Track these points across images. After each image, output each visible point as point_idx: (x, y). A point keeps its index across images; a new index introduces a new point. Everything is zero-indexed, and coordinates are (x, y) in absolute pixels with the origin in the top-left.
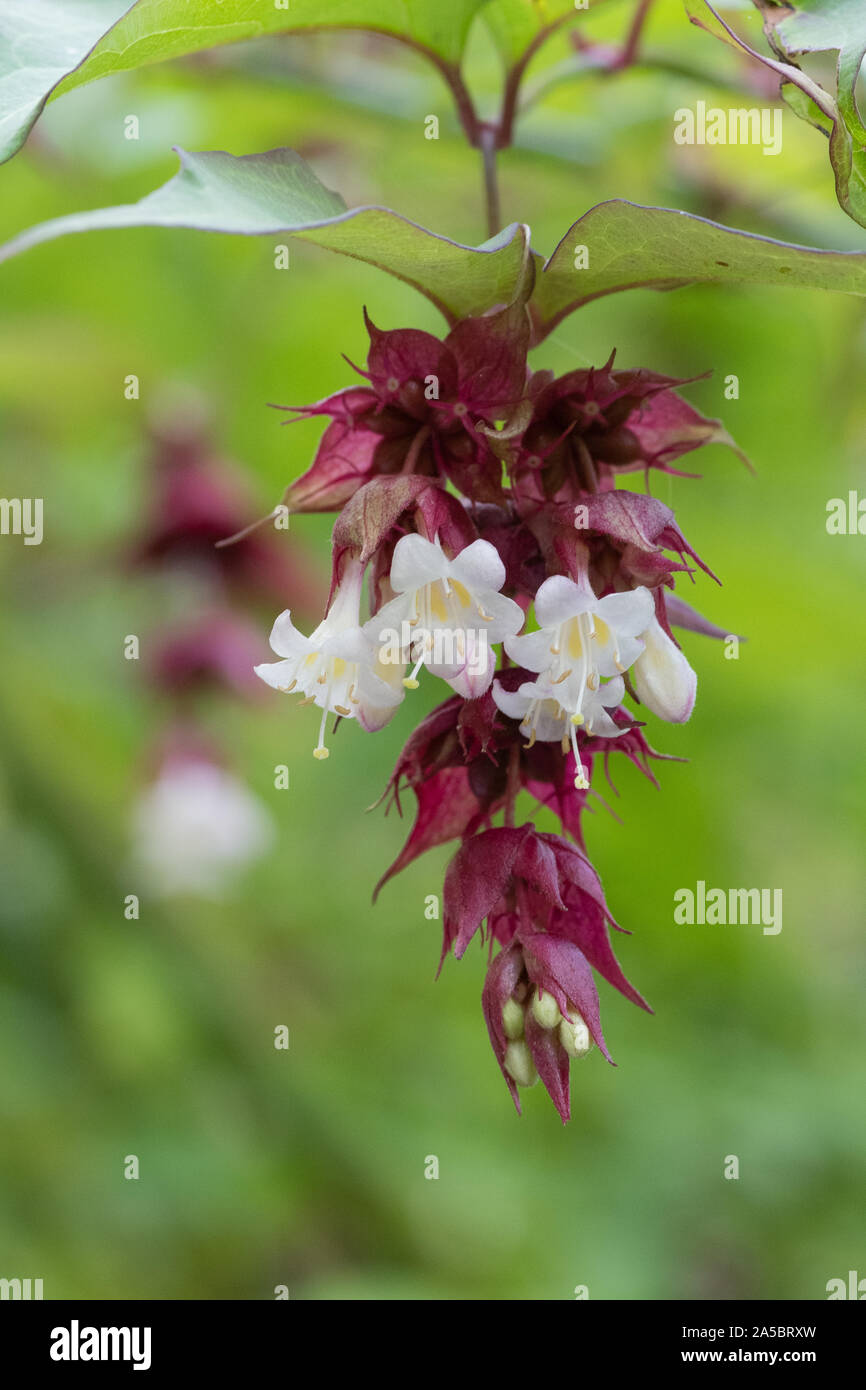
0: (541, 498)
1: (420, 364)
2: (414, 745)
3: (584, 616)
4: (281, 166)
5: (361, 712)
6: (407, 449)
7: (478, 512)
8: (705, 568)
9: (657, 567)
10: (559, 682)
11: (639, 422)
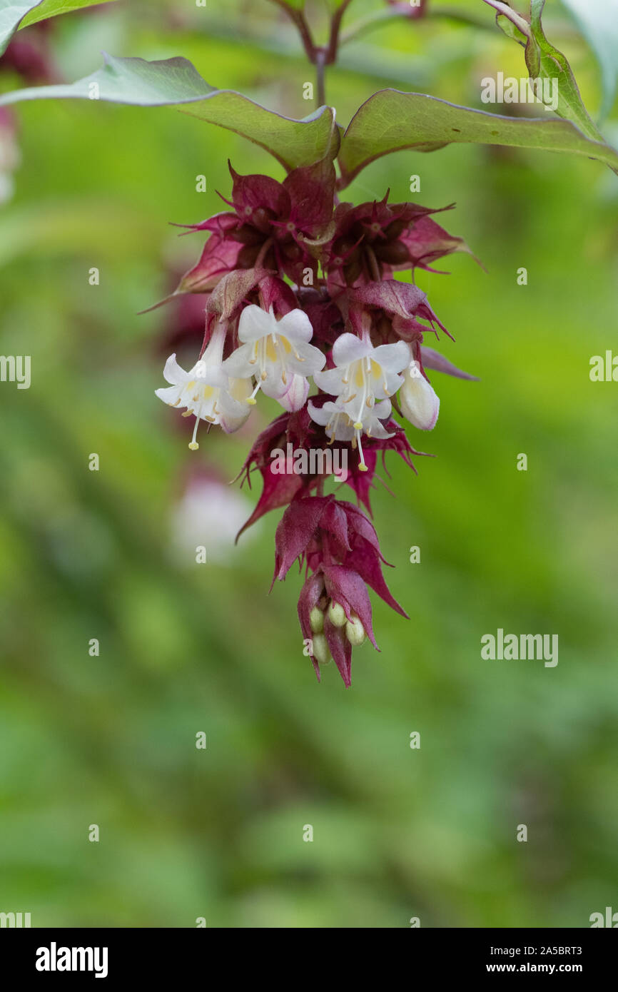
0: (345, 285)
1: (267, 198)
2: (259, 443)
3: (365, 359)
4: (178, 69)
5: (223, 420)
6: (258, 252)
7: (302, 294)
8: (445, 331)
9: (412, 329)
10: (348, 401)
11: (407, 237)
